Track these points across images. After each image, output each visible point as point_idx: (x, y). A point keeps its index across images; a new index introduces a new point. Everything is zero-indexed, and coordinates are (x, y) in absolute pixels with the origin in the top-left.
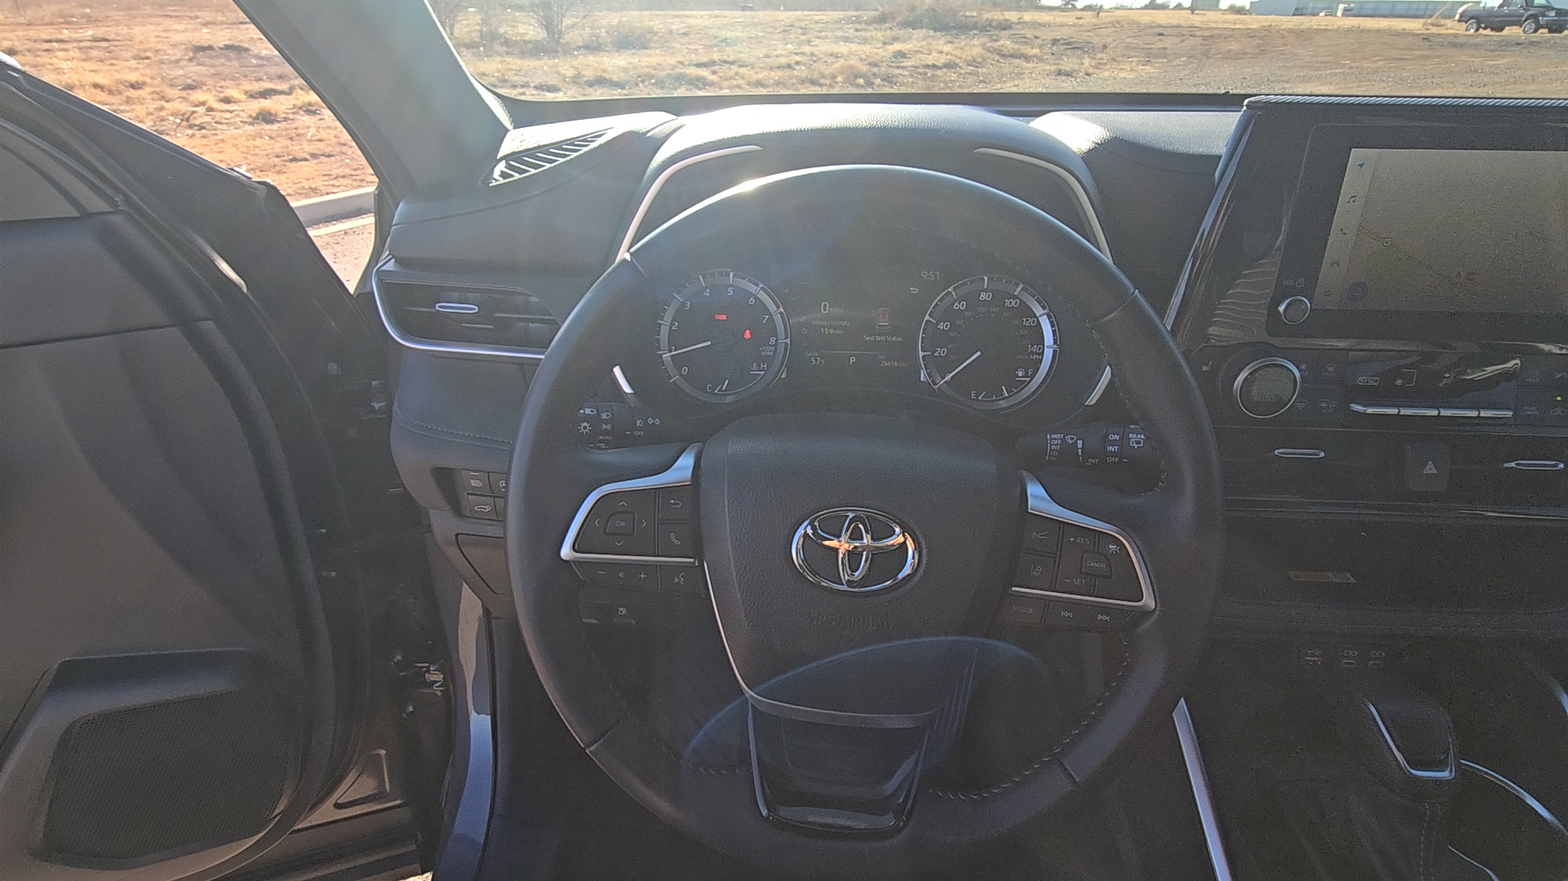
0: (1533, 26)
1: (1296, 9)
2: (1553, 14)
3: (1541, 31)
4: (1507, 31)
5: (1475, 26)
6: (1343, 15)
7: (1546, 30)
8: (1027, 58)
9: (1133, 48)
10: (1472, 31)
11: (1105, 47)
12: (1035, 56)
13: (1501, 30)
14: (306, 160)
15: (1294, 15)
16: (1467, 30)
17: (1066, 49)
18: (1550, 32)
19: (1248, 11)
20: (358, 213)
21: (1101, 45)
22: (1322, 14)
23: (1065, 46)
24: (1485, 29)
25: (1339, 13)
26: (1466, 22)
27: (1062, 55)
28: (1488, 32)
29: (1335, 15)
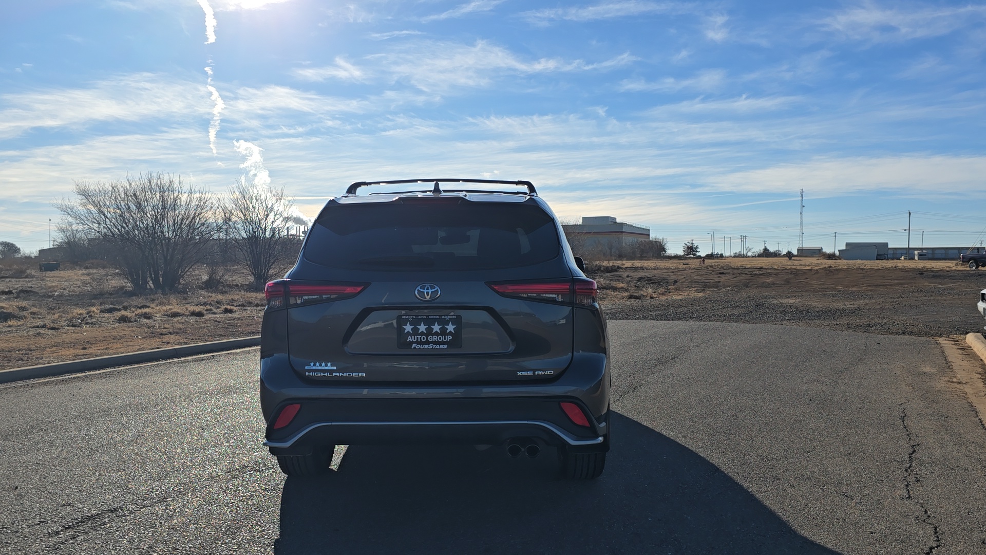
1: (878, 255)
6: (919, 259)
8: (615, 289)
9: (696, 282)
11: (676, 282)
12: (622, 288)
14: (167, 334)
15: (877, 259)
16: (970, 267)
17: (647, 284)
20: (256, 345)
21: (673, 280)
22: (903, 258)
23: (647, 282)
24: (982, 266)
25: (916, 258)
26: (968, 262)
27: (643, 287)
29: (913, 259)
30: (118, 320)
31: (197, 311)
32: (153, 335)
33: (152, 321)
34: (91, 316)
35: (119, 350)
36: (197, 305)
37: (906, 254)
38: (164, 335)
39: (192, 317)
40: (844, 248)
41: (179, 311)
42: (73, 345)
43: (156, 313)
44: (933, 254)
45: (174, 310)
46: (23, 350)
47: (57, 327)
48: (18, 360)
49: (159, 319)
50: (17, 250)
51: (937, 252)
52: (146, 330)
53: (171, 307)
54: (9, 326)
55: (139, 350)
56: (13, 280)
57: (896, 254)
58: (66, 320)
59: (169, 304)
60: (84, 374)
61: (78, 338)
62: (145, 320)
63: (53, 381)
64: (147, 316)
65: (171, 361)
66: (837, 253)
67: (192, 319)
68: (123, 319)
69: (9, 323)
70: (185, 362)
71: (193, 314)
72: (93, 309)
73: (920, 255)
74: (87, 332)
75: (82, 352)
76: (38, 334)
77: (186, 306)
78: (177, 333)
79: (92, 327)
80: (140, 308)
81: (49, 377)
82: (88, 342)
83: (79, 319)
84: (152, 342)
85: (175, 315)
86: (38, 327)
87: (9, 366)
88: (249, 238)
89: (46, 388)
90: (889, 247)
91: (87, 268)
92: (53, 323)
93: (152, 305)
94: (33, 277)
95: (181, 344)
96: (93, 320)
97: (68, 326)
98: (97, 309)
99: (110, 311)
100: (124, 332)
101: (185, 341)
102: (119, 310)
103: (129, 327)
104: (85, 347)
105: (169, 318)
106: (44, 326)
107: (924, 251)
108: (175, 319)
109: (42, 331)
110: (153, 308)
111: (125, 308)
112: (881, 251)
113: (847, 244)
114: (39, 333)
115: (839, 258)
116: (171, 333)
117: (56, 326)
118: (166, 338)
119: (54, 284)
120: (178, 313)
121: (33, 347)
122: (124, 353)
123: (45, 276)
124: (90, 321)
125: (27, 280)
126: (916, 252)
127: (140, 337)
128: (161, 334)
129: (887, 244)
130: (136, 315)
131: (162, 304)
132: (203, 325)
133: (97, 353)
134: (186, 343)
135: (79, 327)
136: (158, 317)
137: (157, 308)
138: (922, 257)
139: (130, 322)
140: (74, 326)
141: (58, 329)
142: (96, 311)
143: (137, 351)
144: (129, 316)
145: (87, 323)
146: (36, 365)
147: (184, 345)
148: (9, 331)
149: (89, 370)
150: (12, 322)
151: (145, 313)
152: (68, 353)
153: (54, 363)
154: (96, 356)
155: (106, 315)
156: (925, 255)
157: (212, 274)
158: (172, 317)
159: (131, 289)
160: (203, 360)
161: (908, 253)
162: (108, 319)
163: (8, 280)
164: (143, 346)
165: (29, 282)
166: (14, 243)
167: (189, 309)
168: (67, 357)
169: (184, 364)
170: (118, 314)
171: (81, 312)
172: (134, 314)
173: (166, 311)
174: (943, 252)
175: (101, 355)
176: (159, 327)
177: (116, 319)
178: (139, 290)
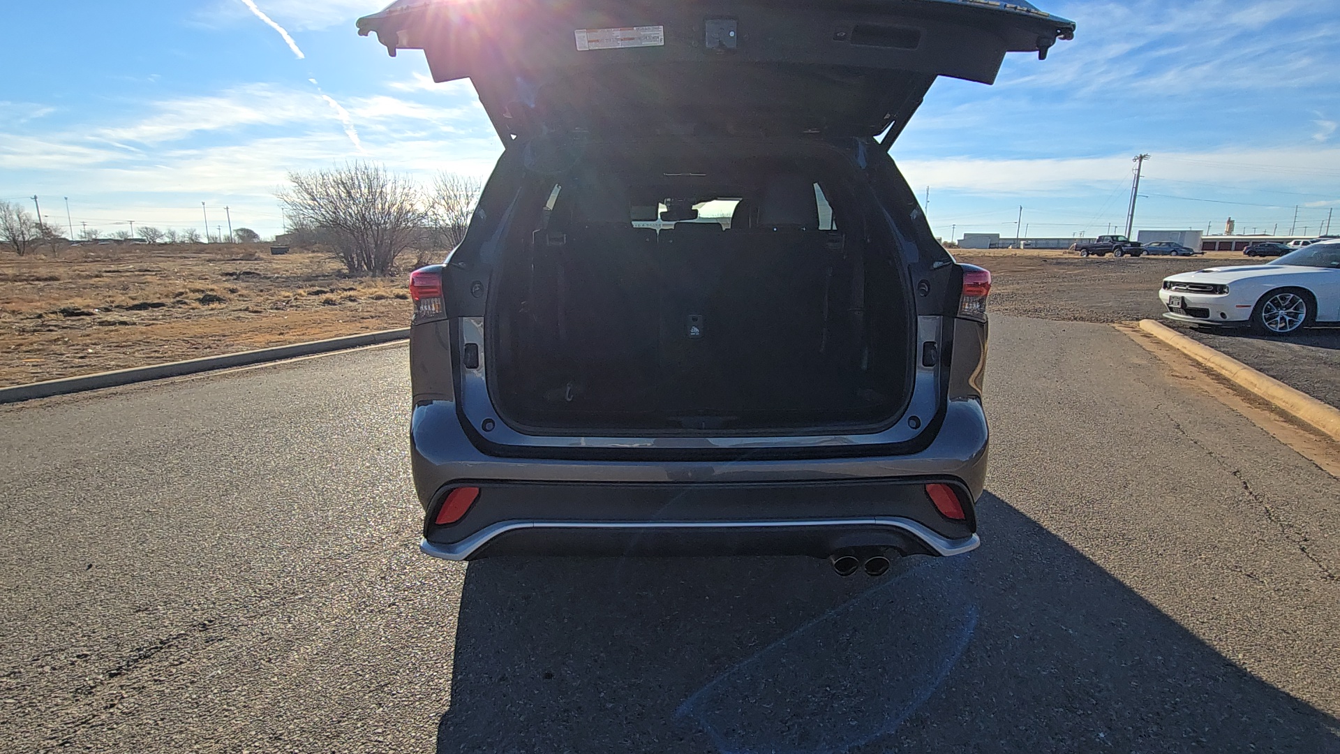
0: (1120, 252)
1: (990, 244)
2: (1129, 245)
3: (1126, 255)
4: (1107, 255)
5: (1086, 253)
6: (1024, 248)
7: (1129, 255)
10: (1085, 256)
13: (1103, 255)
15: (990, 248)
16: (1081, 255)
18: (1132, 256)
19: (957, 246)
22: (1010, 247)
24: (1092, 254)
25: (1022, 247)
26: (1080, 251)
28: (1095, 256)
29: (1019, 248)
30: (324, 303)
31: (401, 294)
32: (353, 320)
33: (356, 303)
34: (296, 299)
35: (317, 336)
36: (402, 288)
37: (1014, 243)
38: (365, 319)
39: (396, 300)
40: (962, 238)
41: (384, 294)
42: (270, 330)
43: (362, 296)
44: (1036, 243)
45: (377, 293)
46: (215, 336)
47: (260, 310)
48: (206, 348)
49: (364, 301)
50: (255, 236)
51: (1039, 242)
52: (348, 313)
53: (376, 290)
54: (212, 309)
55: (336, 336)
56: (243, 262)
57: (1005, 244)
58: (271, 303)
59: (376, 287)
60: (273, 364)
61: (278, 322)
62: (350, 303)
63: (238, 372)
64: (352, 299)
65: (369, 347)
66: (957, 243)
67: (396, 302)
68: (328, 302)
69: (212, 306)
70: (382, 349)
71: (398, 296)
72: (301, 291)
73: (1025, 245)
74: (289, 315)
75: (277, 338)
76: (237, 317)
77: (392, 289)
78: (379, 317)
79: (296, 310)
80: (346, 290)
81: (235, 367)
82: (286, 326)
83: (284, 301)
84: (351, 328)
85: (379, 298)
86: (241, 310)
87: (193, 355)
88: (454, 226)
89: (226, 382)
90: (1001, 237)
91: (313, 252)
92: (256, 305)
93: (359, 288)
94: (261, 259)
95: (381, 330)
96: (298, 303)
97: (272, 309)
98: (305, 292)
99: (317, 293)
100: (327, 316)
101: (385, 326)
102: (325, 292)
103: (332, 310)
104: (282, 331)
105: (374, 301)
106: (247, 309)
107: (1029, 242)
108: (379, 302)
109: (241, 314)
110: (359, 291)
111: (332, 291)
112: (993, 241)
113: (965, 235)
114: (239, 317)
115: (958, 247)
116: (372, 317)
117: (258, 309)
118: (366, 323)
119: (278, 266)
120: (383, 296)
121: (227, 333)
122: (319, 339)
123: (274, 259)
124: (294, 304)
125: (256, 262)
126: (1022, 242)
127: (341, 321)
128: (363, 318)
129: (998, 235)
130: (341, 298)
131: (369, 286)
132: (405, 309)
133: (293, 340)
134: (385, 328)
135: (282, 309)
136: (363, 300)
137: (363, 291)
138: (1027, 246)
139: (335, 305)
140: (277, 309)
141: (260, 312)
142: (303, 293)
143: (333, 337)
144: (334, 299)
145: (291, 306)
146: (223, 353)
147: (383, 330)
148: (210, 314)
149: (280, 358)
150: (215, 305)
151: (350, 296)
152: (261, 340)
153: (243, 351)
154: (290, 343)
155: (314, 297)
156: (1029, 245)
157: (420, 258)
158: (376, 299)
159: (347, 271)
160: (400, 347)
161: (1015, 242)
162: (313, 302)
163: (238, 262)
164: (341, 332)
165: (258, 264)
166: (252, 229)
167: (394, 292)
168: (260, 343)
169: (381, 352)
170: (324, 297)
171: (287, 294)
172: (339, 297)
173: (372, 294)
174: (1044, 242)
175: (295, 342)
176: (362, 311)
177: (321, 302)
178: (354, 272)
